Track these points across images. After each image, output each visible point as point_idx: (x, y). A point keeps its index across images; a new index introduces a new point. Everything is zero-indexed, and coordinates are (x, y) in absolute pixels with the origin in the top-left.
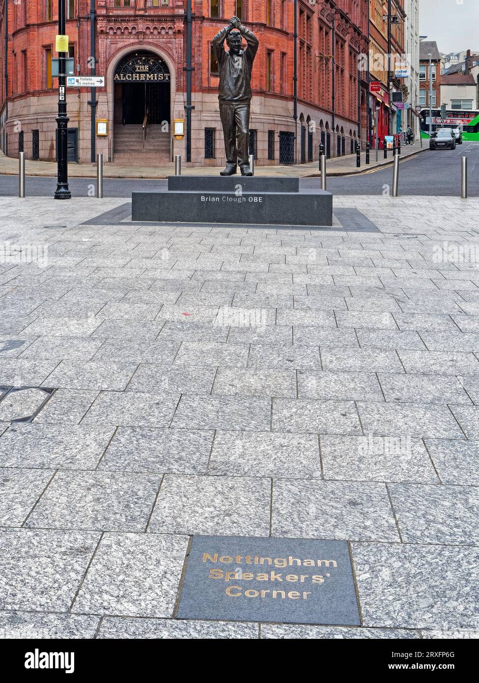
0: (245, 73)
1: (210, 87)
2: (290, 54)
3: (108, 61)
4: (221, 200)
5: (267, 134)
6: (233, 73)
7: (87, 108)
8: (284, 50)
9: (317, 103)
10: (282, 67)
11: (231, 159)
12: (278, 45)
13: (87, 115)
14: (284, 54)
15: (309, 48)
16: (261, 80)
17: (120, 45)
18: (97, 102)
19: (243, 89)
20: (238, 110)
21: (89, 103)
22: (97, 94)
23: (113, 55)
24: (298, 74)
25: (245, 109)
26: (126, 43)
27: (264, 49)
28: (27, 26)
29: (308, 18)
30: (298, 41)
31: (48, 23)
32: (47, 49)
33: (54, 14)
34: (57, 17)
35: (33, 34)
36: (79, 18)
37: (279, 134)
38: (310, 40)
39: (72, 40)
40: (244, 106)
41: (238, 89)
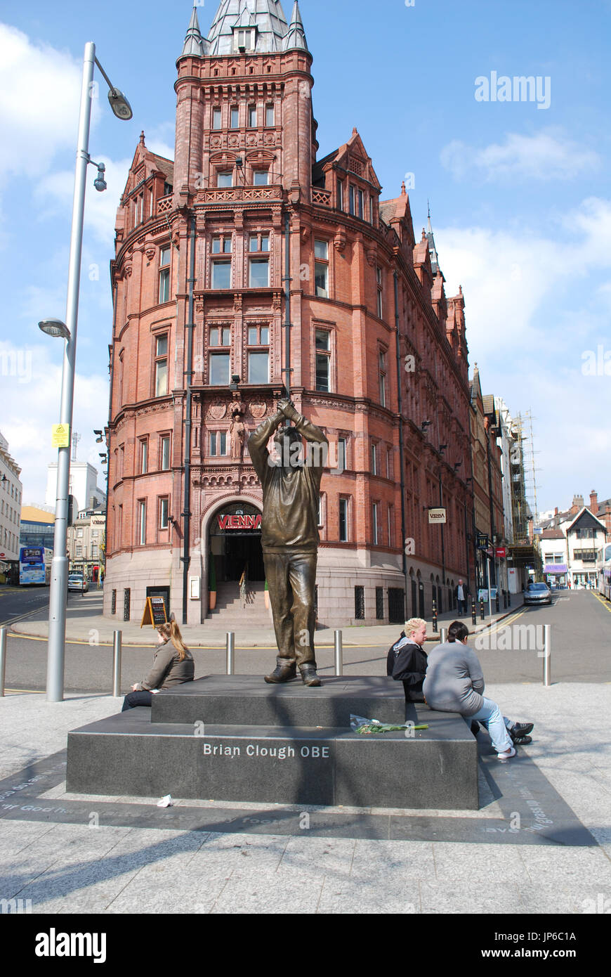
0: (306, 498)
2: (398, 503)
3: (203, 514)
4: (243, 752)
5: (374, 592)
6: (285, 499)
7: (179, 565)
8: (391, 501)
9: (427, 556)
11: (284, 652)
12: (384, 495)
13: (179, 572)
14: (391, 505)
15: (417, 500)
16: (367, 532)
17: (216, 496)
18: (191, 557)
19: (304, 525)
20: (295, 564)
21: (181, 559)
22: (191, 549)
23: (209, 507)
24: (406, 526)
25: (308, 561)
26: (221, 494)
28: (124, 479)
29: (415, 470)
30: (405, 492)
31: (144, 475)
32: (143, 501)
33: (149, 465)
34: (153, 469)
35: (129, 487)
36: (174, 469)
37: (387, 591)
38: (418, 491)
39: (166, 492)
40: (305, 556)
41: (293, 526)
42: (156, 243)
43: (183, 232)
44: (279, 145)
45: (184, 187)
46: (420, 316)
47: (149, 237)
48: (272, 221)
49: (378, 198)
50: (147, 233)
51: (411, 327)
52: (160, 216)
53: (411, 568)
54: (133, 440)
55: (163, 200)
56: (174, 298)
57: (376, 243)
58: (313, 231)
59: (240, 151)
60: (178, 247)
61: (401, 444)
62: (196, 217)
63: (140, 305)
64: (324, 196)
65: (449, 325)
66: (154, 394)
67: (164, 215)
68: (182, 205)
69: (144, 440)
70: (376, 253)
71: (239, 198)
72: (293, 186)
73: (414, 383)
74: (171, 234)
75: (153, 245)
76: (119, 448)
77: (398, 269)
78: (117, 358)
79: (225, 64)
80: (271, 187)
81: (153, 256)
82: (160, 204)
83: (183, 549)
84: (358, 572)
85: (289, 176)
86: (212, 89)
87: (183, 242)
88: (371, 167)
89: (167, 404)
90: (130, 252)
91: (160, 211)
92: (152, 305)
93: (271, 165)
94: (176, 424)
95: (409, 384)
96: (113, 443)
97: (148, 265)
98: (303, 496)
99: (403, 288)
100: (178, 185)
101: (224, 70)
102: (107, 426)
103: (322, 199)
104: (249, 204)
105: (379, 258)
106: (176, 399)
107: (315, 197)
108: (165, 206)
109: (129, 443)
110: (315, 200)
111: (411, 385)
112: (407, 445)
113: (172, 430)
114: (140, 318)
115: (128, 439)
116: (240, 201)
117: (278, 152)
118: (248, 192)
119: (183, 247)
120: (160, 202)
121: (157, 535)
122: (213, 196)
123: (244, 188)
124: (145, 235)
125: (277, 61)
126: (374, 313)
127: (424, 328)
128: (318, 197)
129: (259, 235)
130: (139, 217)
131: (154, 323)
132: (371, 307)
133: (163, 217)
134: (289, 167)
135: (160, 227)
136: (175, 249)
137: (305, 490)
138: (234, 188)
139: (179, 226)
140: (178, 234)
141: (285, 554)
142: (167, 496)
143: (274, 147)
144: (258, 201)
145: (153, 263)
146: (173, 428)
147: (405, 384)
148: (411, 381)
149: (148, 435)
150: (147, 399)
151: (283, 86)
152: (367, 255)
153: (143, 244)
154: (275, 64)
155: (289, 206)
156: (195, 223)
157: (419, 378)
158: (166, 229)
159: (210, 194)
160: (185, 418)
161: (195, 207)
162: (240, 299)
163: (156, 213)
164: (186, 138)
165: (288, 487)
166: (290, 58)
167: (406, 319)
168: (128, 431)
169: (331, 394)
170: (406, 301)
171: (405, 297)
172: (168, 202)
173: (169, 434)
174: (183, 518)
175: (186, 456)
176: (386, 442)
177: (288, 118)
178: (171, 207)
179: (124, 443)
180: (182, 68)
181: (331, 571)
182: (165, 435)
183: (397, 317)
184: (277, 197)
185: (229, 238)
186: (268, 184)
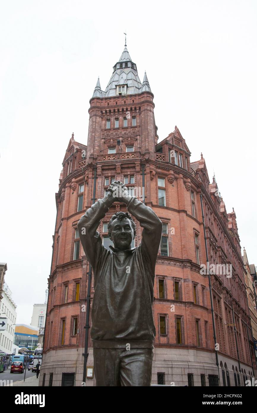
0: (139, 284)
1: (160, 344)
2: (210, 322)
5: (200, 377)
6: (117, 285)
7: (82, 358)
8: (206, 319)
9: (229, 354)
10: (206, 330)
12: (202, 316)
13: (81, 363)
14: (206, 322)
15: (221, 319)
16: (193, 339)
18: (88, 354)
19: (136, 316)
20: (127, 360)
21: (83, 355)
22: (88, 348)
24: (216, 335)
25: (142, 358)
27: (194, 318)
28: (54, 306)
29: (219, 301)
30: (214, 314)
31: (66, 304)
32: (64, 320)
33: (68, 298)
34: (70, 300)
35: (57, 311)
36: (81, 300)
37: (208, 377)
38: (221, 315)
39: (77, 314)
40: (139, 351)
41: (124, 316)
42: (77, 182)
43: (90, 176)
44: (139, 134)
45: (91, 155)
46: (215, 219)
47: (73, 180)
48: (136, 169)
49: (189, 158)
50: (72, 178)
51: (211, 224)
52: (80, 169)
53: (221, 362)
54: (60, 285)
55: (81, 162)
56: (85, 209)
57: (190, 180)
58: (157, 173)
59: (119, 138)
60: (88, 184)
61: (210, 286)
62: (97, 168)
63: (68, 213)
64: (162, 157)
65: (230, 226)
66: (73, 259)
67: (81, 168)
68: (90, 163)
69: (66, 284)
70: (190, 185)
71: (118, 159)
72: (146, 152)
73: (214, 253)
74: (84, 177)
75: (75, 184)
76: (53, 289)
77: (202, 193)
78: (56, 242)
79: (112, 100)
80: (135, 152)
81: (75, 188)
82: (80, 164)
83: (84, 349)
84: (189, 364)
85: (144, 147)
86: (106, 111)
87: (90, 180)
88: (185, 143)
89: (79, 264)
90: (64, 188)
91: (80, 167)
92: (73, 213)
93: (135, 143)
94: (83, 275)
95: (212, 254)
96: (51, 287)
97: (73, 193)
98: (136, 282)
99: (205, 203)
100: (89, 154)
101: (112, 103)
102: (49, 278)
103: (161, 158)
104: (123, 161)
105: (191, 187)
106: (84, 261)
107: (157, 157)
108: (82, 164)
109: (58, 286)
110: (157, 158)
111: (213, 254)
112: (213, 287)
113: (81, 278)
114: (67, 220)
115: (58, 284)
116: (120, 160)
117: (138, 137)
118: (123, 155)
119: (90, 183)
120: (80, 163)
121: (70, 340)
122: (106, 158)
123: (121, 154)
124: (72, 179)
125: (137, 98)
126: (191, 215)
127: (218, 225)
128: (159, 157)
129: (129, 176)
130: (70, 171)
131: (74, 222)
132: (189, 211)
133: (81, 170)
134: (144, 143)
135: (79, 174)
136: (86, 185)
137: (138, 276)
138: (116, 154)
139: (89, 173)
140: (88, 177)
141: (115, 349)
142: (77, 316)
143: (136, 135)
144: (128, 159)
145: (75, 193)
146: (82, 277)
147: (209, 253)
148: (213, 252)
149: (68, 281)
150: (69, 261)
151: (140, 108)
152: (185, 185)
153: (71, 184)
154: (135, 99)
155: (144, 161)
156: (97, 171)
157: (217, 251)
158: (82, 175)
159: (104, 157)
160: (88, 271)
161: (96, 163)
162: (119, 207)
163: (78, 168)
164: (93, 133)
165: (120, 272)
166: (143, 96)
167: (208, 219)
168: (59, 280)
169: (169, 257)
170: (207, 209)
171: (207, 208)
172: (83, 163)
173: (79, 281)
174: (85, 329)
175: (88, 293)
176: (202, 285)
177: (143, 122)
178: (85, 165)
179: (55, 286)
180: (92, 103)
181: (173, 363)
182: (77, 282)
183: (203, 217)
184: (138, 157)
185: (114, 178)
186: (133, 151)
